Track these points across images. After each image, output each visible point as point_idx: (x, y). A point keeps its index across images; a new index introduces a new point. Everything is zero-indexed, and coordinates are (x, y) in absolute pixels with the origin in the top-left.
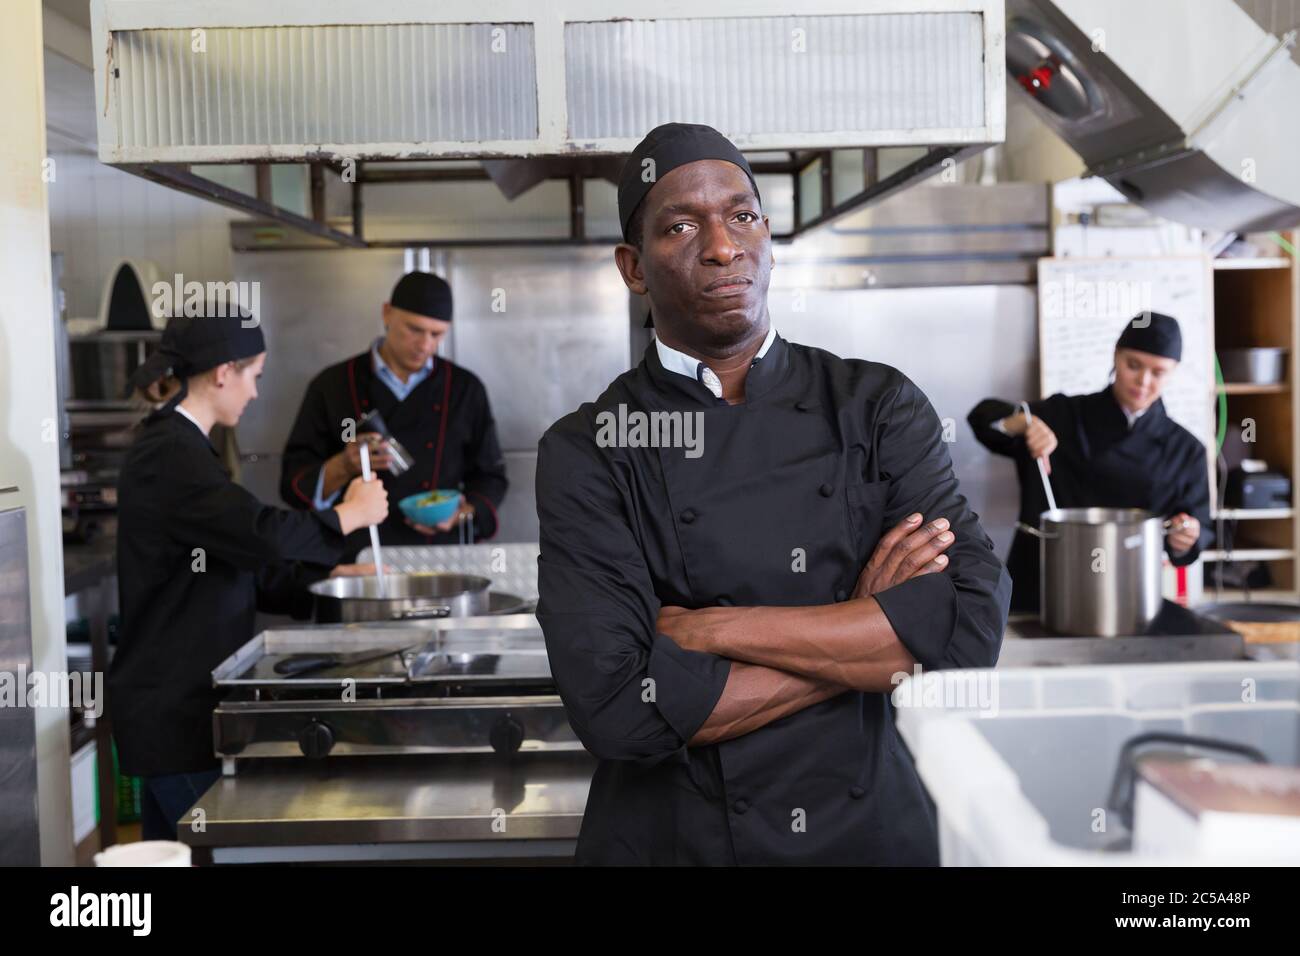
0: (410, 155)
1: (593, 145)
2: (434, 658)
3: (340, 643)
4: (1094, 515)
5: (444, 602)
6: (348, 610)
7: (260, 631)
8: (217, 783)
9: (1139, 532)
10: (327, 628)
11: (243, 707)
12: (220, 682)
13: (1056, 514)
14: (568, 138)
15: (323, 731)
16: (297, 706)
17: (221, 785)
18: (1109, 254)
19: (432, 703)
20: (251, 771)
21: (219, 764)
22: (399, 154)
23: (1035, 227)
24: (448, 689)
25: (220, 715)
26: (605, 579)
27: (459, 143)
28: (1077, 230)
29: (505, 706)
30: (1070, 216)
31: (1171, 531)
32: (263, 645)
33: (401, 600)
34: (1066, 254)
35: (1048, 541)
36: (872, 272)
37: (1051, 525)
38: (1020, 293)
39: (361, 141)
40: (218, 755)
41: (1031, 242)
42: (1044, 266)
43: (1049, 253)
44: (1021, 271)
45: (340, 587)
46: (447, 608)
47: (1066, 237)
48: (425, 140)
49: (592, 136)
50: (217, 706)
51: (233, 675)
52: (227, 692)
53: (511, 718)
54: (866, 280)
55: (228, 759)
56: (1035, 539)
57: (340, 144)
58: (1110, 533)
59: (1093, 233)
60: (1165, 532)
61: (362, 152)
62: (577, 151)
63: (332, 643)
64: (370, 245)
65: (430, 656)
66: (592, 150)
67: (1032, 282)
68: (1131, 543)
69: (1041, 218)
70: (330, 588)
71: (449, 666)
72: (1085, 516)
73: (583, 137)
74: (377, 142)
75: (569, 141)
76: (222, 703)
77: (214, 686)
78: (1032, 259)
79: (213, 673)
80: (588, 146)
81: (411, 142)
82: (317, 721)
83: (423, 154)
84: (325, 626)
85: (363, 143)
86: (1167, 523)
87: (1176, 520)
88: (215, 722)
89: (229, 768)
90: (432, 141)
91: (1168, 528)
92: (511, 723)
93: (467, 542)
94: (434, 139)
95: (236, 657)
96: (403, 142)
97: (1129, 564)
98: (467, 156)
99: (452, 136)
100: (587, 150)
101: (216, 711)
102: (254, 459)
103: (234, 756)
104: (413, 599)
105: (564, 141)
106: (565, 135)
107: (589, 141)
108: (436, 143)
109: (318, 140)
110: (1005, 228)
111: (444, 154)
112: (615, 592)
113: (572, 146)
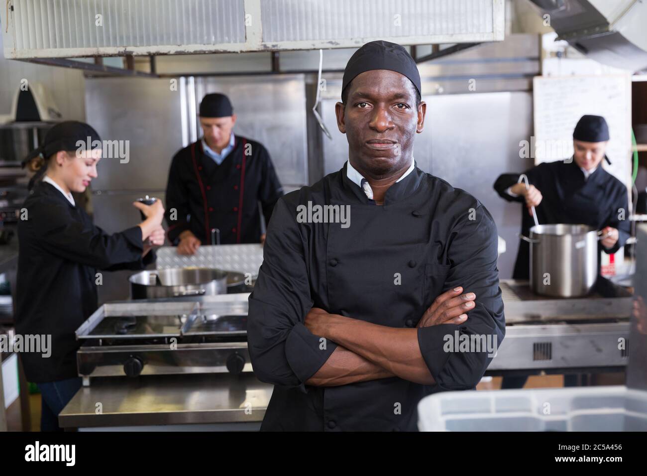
0: (176, 52)
1: (276, 46)
2: (197, 318)
3: (145, 310)
4: (560, 228)
5: (202, 286)
6: (150, 292)
7: (102, 305)
8: (80, 390)
9: (584, 239)
10: (138, 302)
11: (93, 350)
12: (80, 337)
13: (539, 229)
14: (263, 41)
15: (136, 363)
16: (121, 349)
17: (82, 391)
18: (573, 74)
19: (195, 346)
20: (97, 383)
21: (81, 380)
22: (169, 52)
23: (532, 59)
24: (204, 338)
25: (81, 354)
26: (283, 287)
27: (202, 45)
28: (555, 60)
29: (234, 348)
30: (552, 53)
31: (602, 238)
32: (104, 312)
33: (179, 286)
34: (549, 75)
35: (534, 244)
36: (441, 86)
37: (536, 235)
38: (523, 97)
39: (149, 45)
40: (80, 375)
41: (530, 67)
42: (537, 81)
43: (539, 74)
44: (524, 84)
45: (145, 277)
46: (203, 291)
47: (549, 64)
48: (183, 44)
49: (276, 40)
50: (78, 349)
51: (87, 332)
52: (84, 342)
53: (238, 354)
54: (437, 90)
55: (86, 377)
56: (528, 243)
57: (136, 46)
58: (568, 240)
59: (564, 62)
60: (598, 238)
61: (149, 51)
62: (267, 49)
63: (141, 311)
64: (160, 76)
65: (195, 317)
66: (276, 48)
67: (530, 90)
68: (579, 245)
69: (535, 54)
70: (140, 278)
71: (205, 322)
72: (555, 230)
73: (271, 41)
74: (157, 45)
75: (263, 43)
76: (81, 348)
77: (77, 339)
78: (530, 77)
79: (76, 332)
80: (274, 46)
81: (177, 45)
82: (133, 357)
83: (183, 52)
84: (137, 300)
85: (150, 46)
86: (600, 233)
87: (605, 231)
88: (78, 357)
89: (86, 382)
90: (187, 44)
91: (600, 236)
92: (238, 357)
93: (216, 244)
94: (189, 43)
95: (89, 322)
96: (172, 45)
97: (578, 257)
98: (207, 52)
99: (199, 42)
100: (273, 48)
101: (79, 352)
102: (99, 193)
103: (88, 376)
104: (186, 286)
105: (260, 43)
106: (261, 41)
107: (274, 43)
108: (189, 45)
109: (125, 45)
110: (516, 60)
111: (194, 52)
112: (286, 294)
113: (265, 46)
